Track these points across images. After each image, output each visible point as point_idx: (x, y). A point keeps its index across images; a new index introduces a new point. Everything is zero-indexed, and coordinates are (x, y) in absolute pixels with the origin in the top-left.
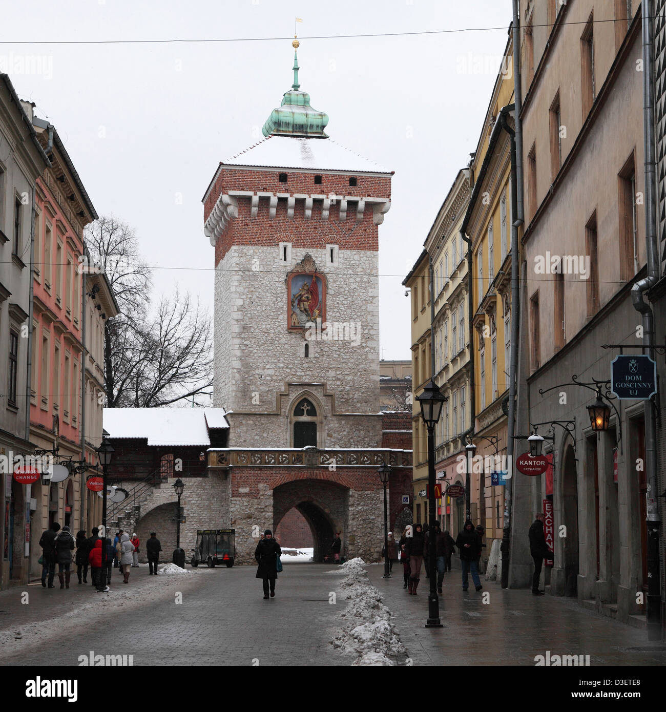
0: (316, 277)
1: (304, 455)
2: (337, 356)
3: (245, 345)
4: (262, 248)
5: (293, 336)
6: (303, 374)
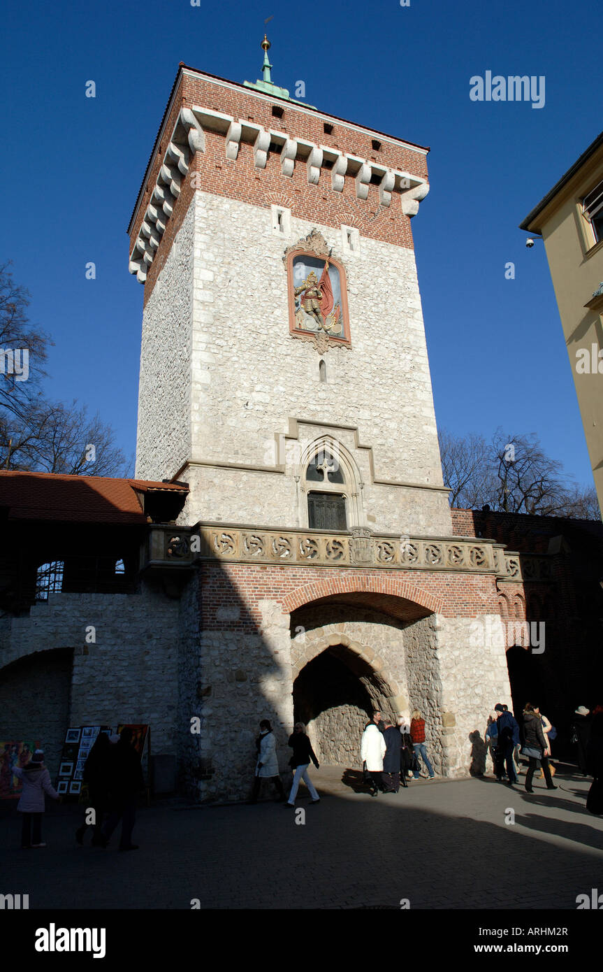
0: (331, 263)
1: (346, 542)
2: (370, 387)
3: (218, 345)
4: (244, 206)
5: (298, 344)
6: (319, 408)
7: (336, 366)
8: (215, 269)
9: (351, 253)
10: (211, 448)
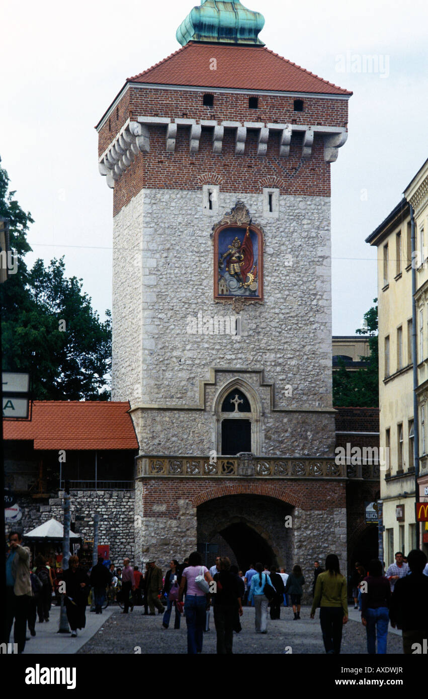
0: (250, 231)
1: (236, 463)
2: (277, 334)
3: (160, 318)
4: (180, 193)
5: (219, 308)
6: (233, 357)
7: (249, 321)
8: (158, 256)
9: (270, 215)
10: (155, 396)
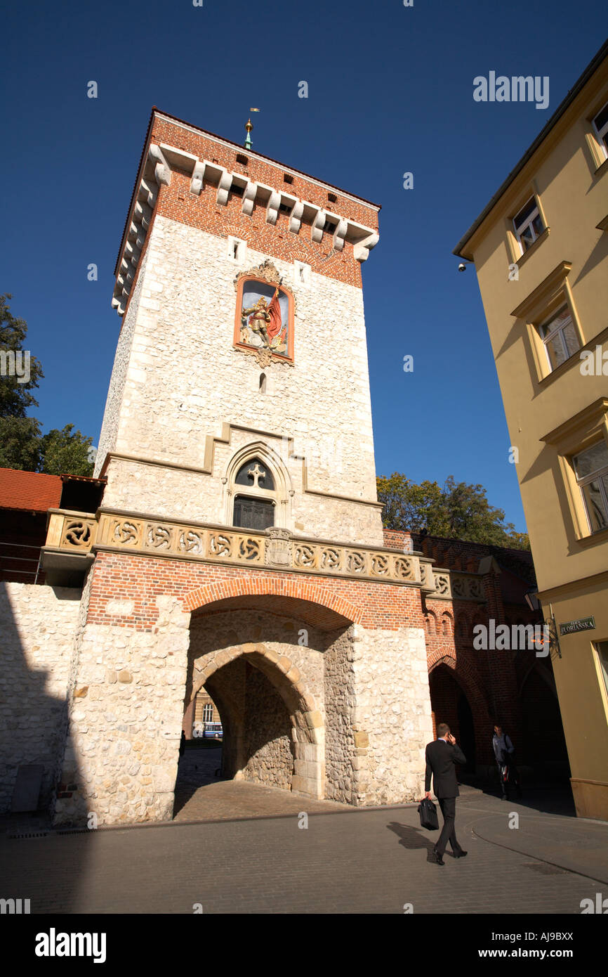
0: (280, 290)
1: (262, 542)
3: (158, 349)
4: (201, 234)
5: (239, 356)
6: (255, 416)
7: (277, 380)
8: (166, 282)
9: (302, 284)
10: (138, 443)
